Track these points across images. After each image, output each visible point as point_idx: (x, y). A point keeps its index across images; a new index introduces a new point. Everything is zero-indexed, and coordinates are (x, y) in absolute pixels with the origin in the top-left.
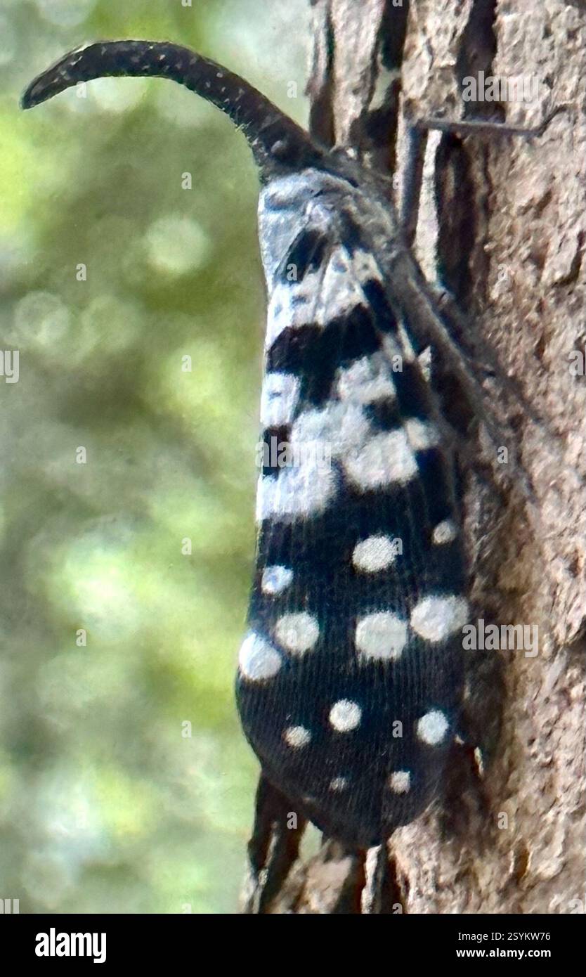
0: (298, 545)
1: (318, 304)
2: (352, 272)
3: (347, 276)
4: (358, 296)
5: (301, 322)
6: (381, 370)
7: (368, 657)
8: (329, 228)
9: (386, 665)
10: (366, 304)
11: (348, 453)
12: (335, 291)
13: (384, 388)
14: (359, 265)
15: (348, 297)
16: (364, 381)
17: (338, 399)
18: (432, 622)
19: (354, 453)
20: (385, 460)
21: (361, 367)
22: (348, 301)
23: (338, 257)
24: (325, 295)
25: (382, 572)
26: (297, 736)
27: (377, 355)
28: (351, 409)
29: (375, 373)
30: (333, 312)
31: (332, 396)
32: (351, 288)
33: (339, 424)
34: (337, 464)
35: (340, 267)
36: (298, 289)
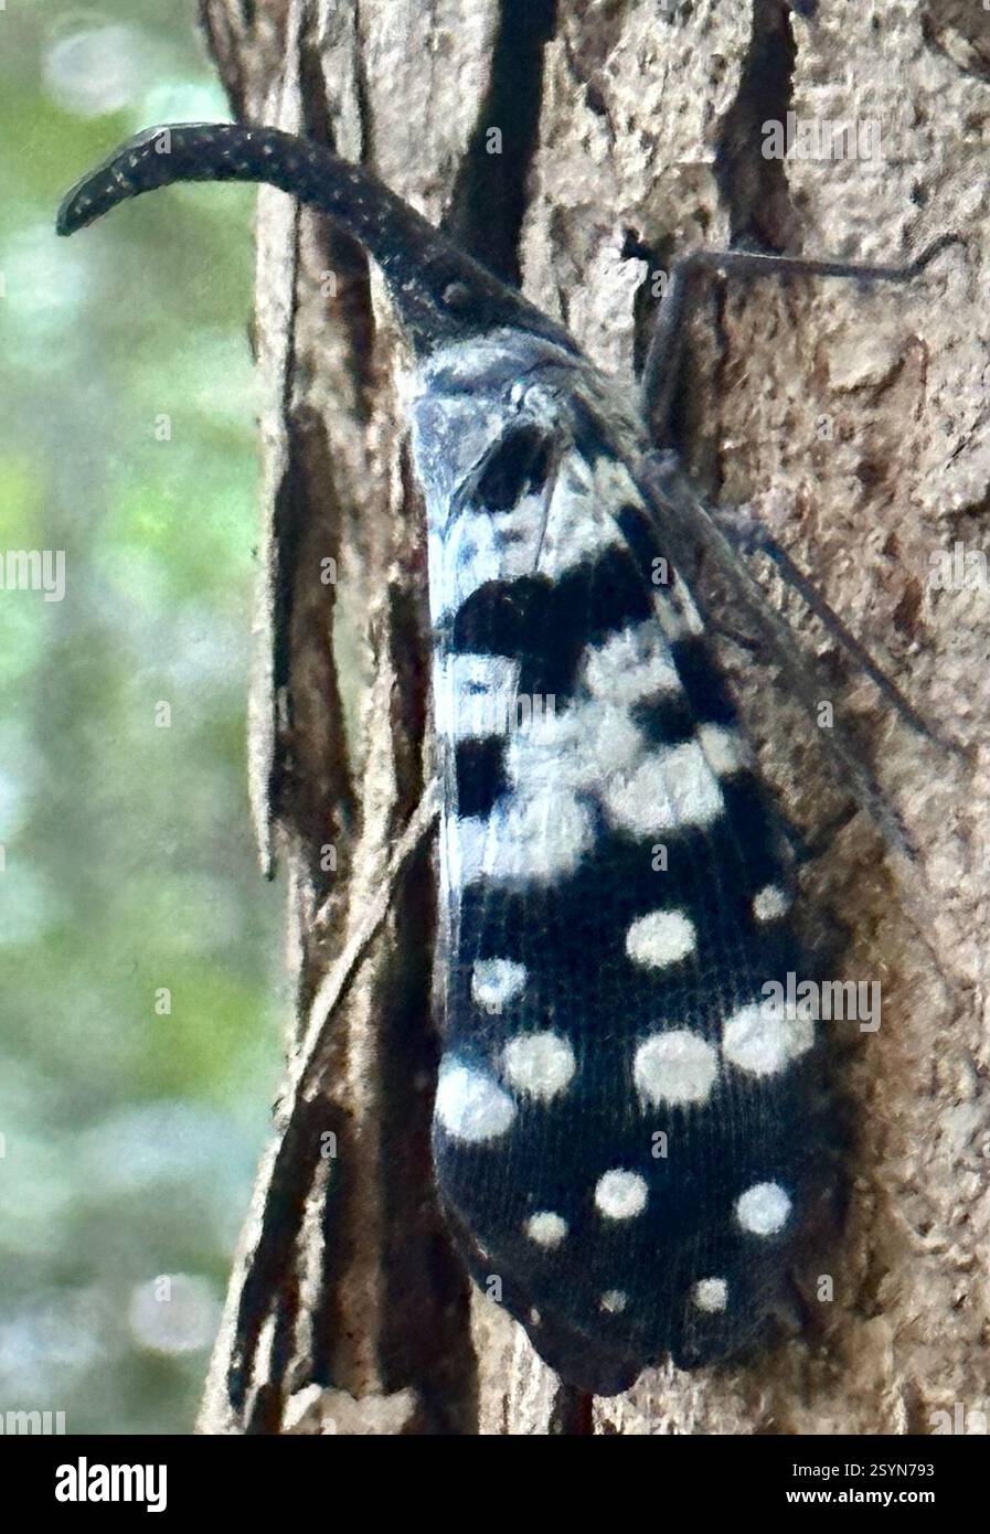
0: (533, 926)
1: (545, 543)
2: (597, 493)
3: (590, 499)
4: (610, 532)
5: (513, 573)
6: (657, 648)
7: (657, 1103)
8: (556, 422)
9: (685, 1111)
10: (624, 545)
11: (610, 779)
12: (571, 525)
13: (662, 675)
14: (605, 482)
15: (594, 533)
16: (628, 666)
17: (587, 695)
18: (758, 1044)
19: (620, 779)
20: (669, 789)
21: (622, 645)
22: (594, 541)
23: (570, 468)
24: (553, 530)
25: (674, 966)
26: (547, 1227)
27: (646, 625)
28: (610, 709)
29: (646, 655)
30: (570, 556)
31: (579, 691)
32: (597, 519)
33: (591, 734)
34: (591, 799)
35: (577, 487)
36: (505, 521)
